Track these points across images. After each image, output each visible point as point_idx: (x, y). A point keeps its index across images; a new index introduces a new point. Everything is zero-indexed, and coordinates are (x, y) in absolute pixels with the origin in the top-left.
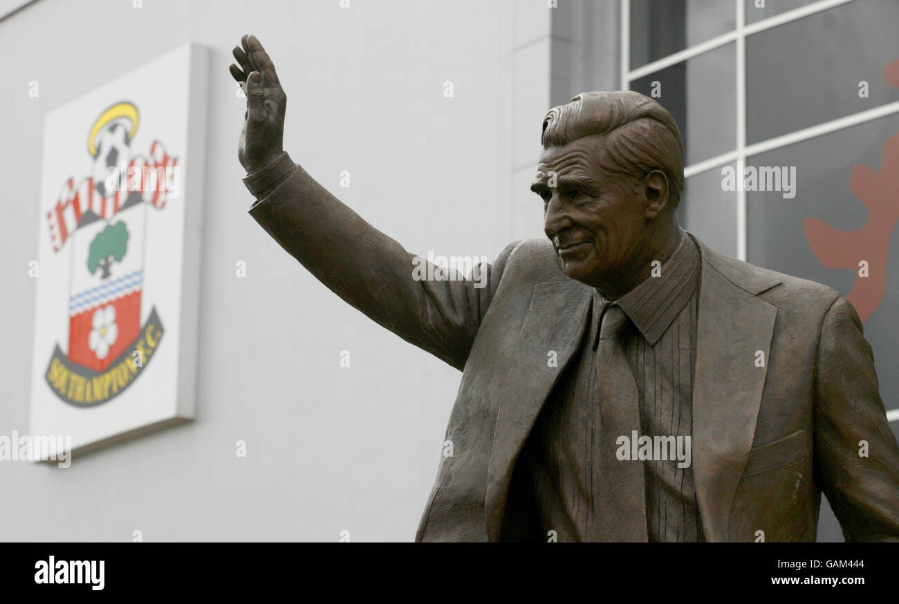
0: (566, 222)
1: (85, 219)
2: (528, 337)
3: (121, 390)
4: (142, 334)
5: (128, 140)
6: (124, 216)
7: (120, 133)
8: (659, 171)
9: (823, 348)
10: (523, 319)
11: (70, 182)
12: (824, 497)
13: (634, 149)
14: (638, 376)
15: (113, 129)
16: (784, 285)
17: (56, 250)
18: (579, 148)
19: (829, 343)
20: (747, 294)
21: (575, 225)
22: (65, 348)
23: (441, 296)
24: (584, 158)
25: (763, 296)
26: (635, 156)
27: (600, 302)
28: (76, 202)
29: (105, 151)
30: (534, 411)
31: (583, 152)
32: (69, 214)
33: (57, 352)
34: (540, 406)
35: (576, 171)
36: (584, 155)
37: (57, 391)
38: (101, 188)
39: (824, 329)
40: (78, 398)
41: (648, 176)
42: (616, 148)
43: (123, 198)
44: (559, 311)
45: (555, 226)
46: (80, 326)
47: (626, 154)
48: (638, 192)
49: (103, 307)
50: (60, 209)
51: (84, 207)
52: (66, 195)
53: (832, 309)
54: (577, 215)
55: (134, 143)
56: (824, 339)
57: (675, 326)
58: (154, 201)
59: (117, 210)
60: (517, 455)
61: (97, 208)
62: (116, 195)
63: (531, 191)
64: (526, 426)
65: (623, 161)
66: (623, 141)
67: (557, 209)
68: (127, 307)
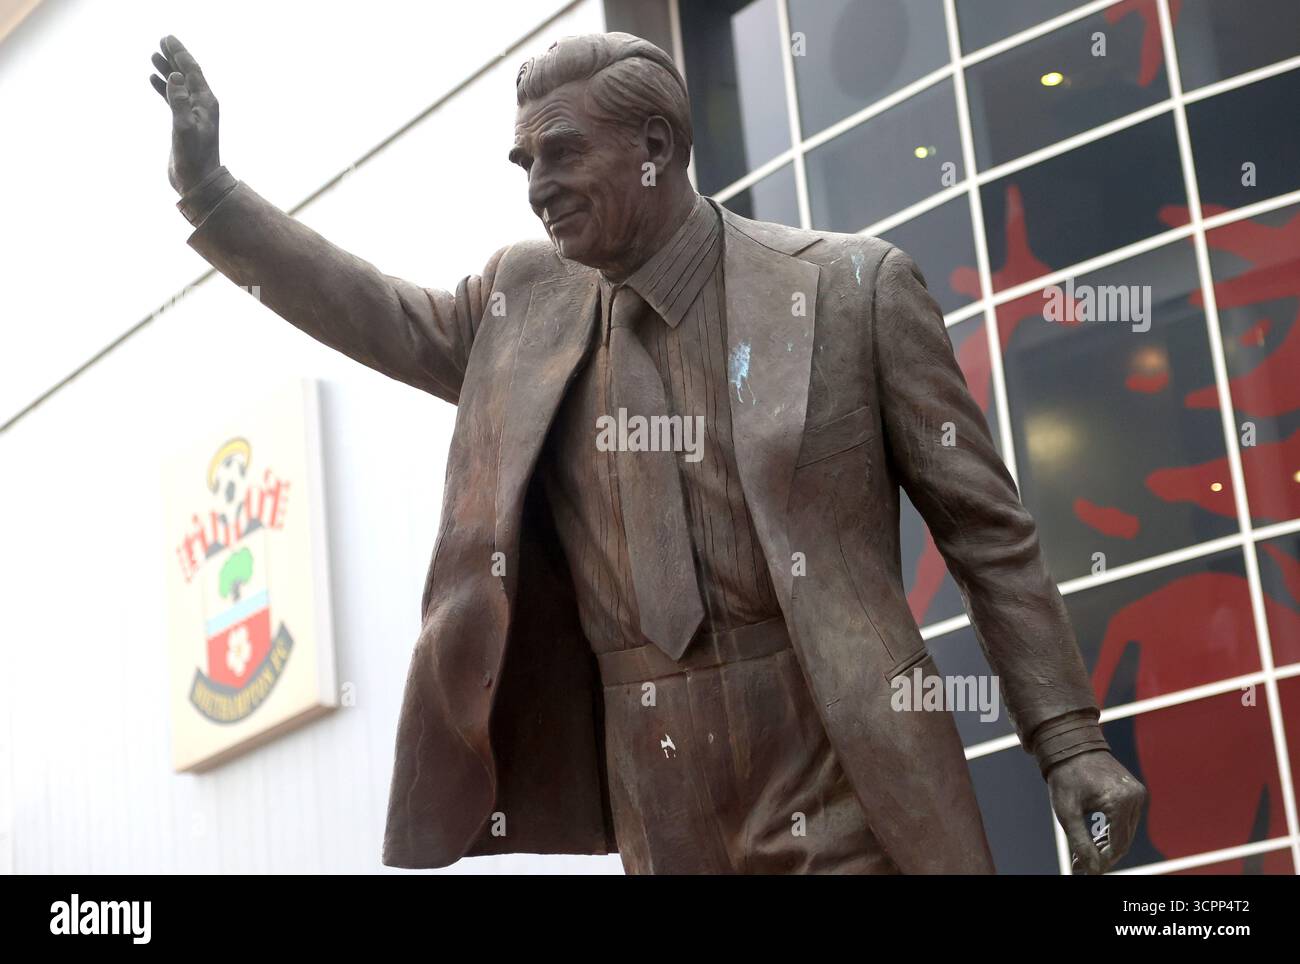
0: (550, 190)
1: (212, 550)
2: (528, 343)
3: (261, 701)
4: (272, 646)
5: (243, 471)
6: (247, 542)
7: (235, 467)
8: (660, 117)
9: (880, 305)
10: (521, 327)
11: (195, 519)
12: (902, 491)
13: (626, 92)
14: (661, 366)
15: (228, 463)
16: (825, 242)
17: (188, 580)
18: (559, 97)
19: (885, 300)
20: (782, 255)
21: (565, 191)
22: (205, 670)
23: (426, 316)
24: (567, 108)
25: (800, 256)
26: (628, 99)
27: (607, 289)
28: (202, 536)
29: (223, 486)
30: (542, 427)
31: (565, 101)
32: (197, 547)
33: (199, 675)
34: (549, 419)
35: (558, 125)
36: (565, 104)
37: (204, 713)
38: (224, 518)
39: (878, 281)
40: (224, 716)
41: (646, 124)
42: (604, 92)
43: (244, 523)
44: (562, 310)
45: (542, 195)
46: (218, 647)
47: (615, 98)
48: (636, 143)
49: (236, 628)
50: (188, 544)
51: (210, 537)
52: (192, 530)
53: (885, 261)
54: (564, 179)
55: (250, 472)
56: (880, 295)
57: (699, 303)
58: (273, 522)
59: (239, 536)
60: (526, 480)
61: (221, 538)
62: (237, 526)
63: (510, 162)
64: (534, 445)
65: (613, 107)
66: (611, 83)
67: (540, 175)
68: (258, 625)
